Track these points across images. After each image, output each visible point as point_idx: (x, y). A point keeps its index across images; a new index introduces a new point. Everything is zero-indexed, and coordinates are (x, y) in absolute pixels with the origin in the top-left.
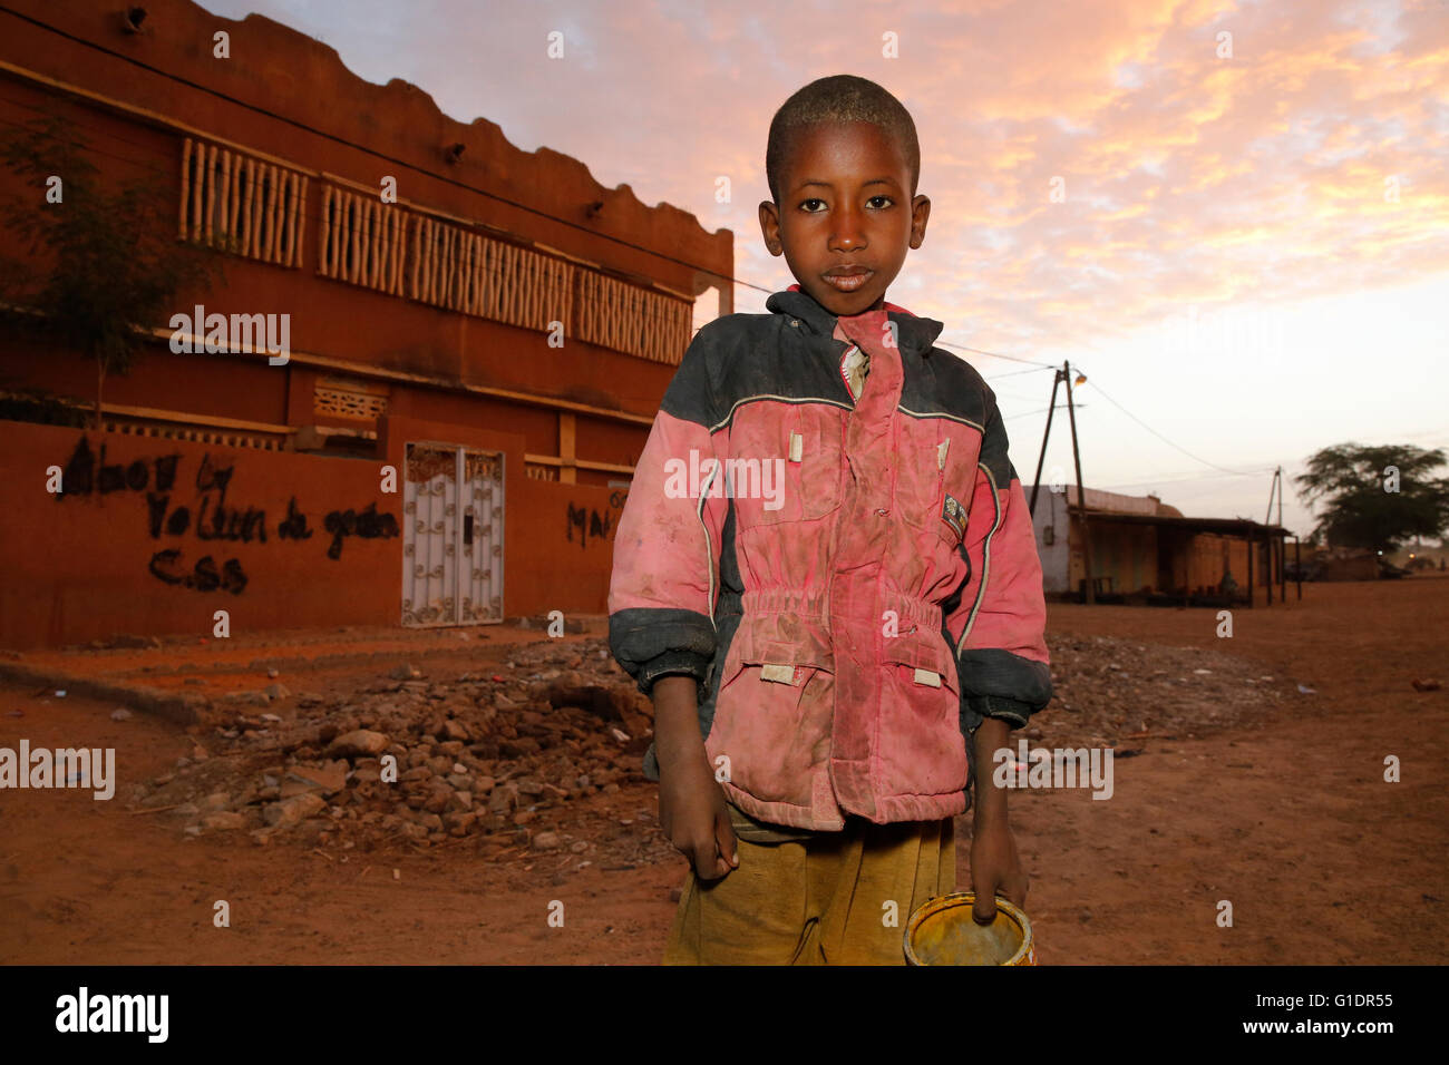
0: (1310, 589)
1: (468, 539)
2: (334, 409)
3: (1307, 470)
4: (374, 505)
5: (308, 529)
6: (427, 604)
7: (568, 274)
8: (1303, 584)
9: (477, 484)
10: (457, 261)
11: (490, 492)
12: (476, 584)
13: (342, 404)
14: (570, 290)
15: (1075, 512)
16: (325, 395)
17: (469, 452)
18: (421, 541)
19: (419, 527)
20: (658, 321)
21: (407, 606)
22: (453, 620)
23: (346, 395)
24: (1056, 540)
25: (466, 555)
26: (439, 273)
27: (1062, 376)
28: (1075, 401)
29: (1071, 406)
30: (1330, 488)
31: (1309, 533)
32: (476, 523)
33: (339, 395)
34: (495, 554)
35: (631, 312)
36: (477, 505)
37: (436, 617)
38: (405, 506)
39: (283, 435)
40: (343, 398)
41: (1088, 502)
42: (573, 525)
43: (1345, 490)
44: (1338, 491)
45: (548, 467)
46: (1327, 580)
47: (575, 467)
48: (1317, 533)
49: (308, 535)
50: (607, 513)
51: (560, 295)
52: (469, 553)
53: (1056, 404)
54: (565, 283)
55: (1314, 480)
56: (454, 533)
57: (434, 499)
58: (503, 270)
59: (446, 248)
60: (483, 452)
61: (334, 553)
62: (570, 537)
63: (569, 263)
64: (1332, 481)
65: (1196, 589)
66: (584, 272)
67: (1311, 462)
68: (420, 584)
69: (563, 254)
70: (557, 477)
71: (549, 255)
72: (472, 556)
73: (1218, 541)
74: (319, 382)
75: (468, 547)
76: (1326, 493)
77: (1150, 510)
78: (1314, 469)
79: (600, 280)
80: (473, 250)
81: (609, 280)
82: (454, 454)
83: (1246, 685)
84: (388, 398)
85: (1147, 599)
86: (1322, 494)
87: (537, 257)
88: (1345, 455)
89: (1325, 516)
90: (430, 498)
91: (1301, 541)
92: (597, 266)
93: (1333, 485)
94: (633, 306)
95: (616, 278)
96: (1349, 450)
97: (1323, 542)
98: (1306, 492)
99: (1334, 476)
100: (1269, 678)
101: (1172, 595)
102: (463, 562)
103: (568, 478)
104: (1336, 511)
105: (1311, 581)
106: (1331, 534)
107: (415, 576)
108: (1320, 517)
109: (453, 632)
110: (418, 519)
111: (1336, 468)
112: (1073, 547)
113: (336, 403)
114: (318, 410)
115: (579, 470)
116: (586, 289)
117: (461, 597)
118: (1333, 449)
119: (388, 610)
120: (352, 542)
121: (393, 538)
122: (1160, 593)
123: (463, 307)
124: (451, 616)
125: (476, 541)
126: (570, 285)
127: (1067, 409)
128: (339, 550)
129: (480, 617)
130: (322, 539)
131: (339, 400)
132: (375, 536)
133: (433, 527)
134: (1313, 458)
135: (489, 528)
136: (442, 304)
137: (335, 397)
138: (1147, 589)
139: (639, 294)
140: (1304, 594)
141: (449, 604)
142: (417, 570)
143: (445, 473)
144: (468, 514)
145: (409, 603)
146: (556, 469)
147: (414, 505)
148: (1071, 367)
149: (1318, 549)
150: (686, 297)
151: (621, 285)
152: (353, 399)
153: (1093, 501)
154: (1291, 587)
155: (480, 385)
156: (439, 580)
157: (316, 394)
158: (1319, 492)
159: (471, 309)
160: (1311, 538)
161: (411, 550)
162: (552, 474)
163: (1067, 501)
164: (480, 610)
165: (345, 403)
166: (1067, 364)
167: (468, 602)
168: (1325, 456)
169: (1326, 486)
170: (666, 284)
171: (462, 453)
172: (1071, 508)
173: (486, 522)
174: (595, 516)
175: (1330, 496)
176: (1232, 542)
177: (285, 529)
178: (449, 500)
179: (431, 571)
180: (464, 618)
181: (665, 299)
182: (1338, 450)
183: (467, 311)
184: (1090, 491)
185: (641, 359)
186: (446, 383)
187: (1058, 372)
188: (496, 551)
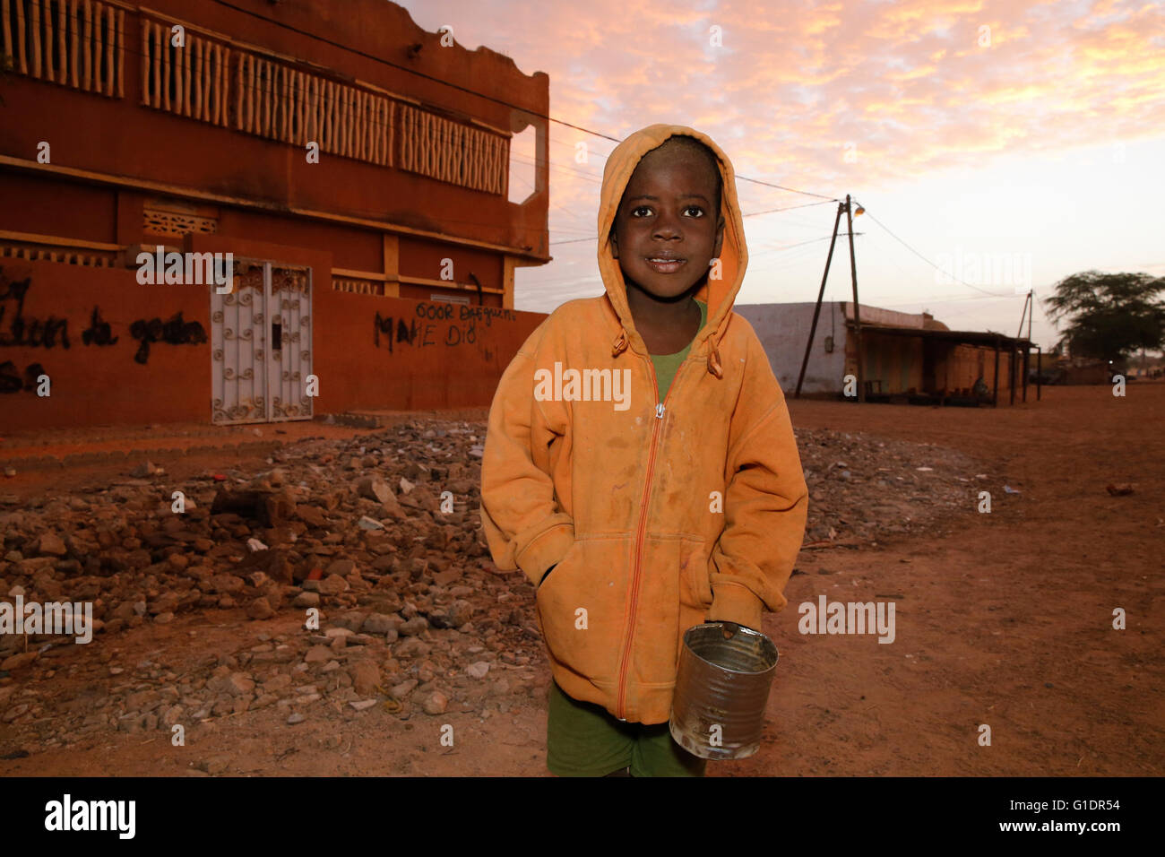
0: (1048, 391)
1: (277, 344)
2: (165, 230)
3: (1054, 293)
4: (180, 314)
5: (113, 336)
6: (238, 403)
7: (389, 110)
8: (1043, 387)
9: (285, 295)
10: (280, 96)
11: (298, 302)
12: (286, 385)
13: (172, 225)
14: (392, 124)
15: (851, 325)
16: (155, 216)
17: (276, 267)
18: (230, 347)
19: (227, 335)
20: (477, 154)
21: (217, 405)
22: (264, 417)
23: (176, 217)
24: (835, 348)
25: (275, 358)
26: (263, 106)
27: (844, 208)
28: (854, 230)
29: (851, 235)
30: (1074, 309)
31: (1054, 345)
32: (284, 330)
33: (169, 217)
34: (304, 359)
35: (450, 145)
36: (285, 314)
37: (247, 415)
38: (212, 315)
39: (114, 253)
40: (173, 220)
41: (862, 316)
42: (380, 332)
43: (1086, 310)
44: (1080, 311)
45: (373, 282)
46: (1065, 384)
47: (397, 282)
48: (1060, 345)
49: (115, 341)
50: (413, 322)
51: (382, 129)
52: (278, 357)
53: (838, 233)
54: (386, 118)
55: (1060, 302)
56: (263, 340)
57: (242, 309)
58: (326, 104)
59: (269, 83)
60: (290, 267)
61: (141, 358)
62: (377, 342)
63: (390, 99)
64: (1075, 302)
65: (953, 391)
66: (405, 108)
67: (1059, 287)
68: (230, 385)
69: (384, 91)
70: (382, 292)
71: (370, 92)
72: (281, 360)
73: (975, 352)
74: (147, 204)
75: (276, 352)
76: (1069, 313)
77: (920, 325)
78: (1061, 293)
79: (420, 115)
80: (296, 84)
81: (429, 116)
82: (261, 268)
83: (957, 483)
84: (217, 220)
85: (911, 399)
86: (1066, 313)
87: (359, 93)
88: (1088, 281)
89: (1068, 332)
90: (238, 307)
91: (1043, 351)
92: (418, 103)
93: (1075, 306)
94: (452, 140)
95: (436, 114)
96: (1091, 276)
97: (1065, 351)
98: (1053, 311)
99: (1077, 298)
100: (983, 476)
101: (933, 396)
102: (273, 366)
103: (392, 292)
104: (1077, 328)
105: (1053, 384)
106: (1072, 347)
107: (225, 378)
108: (1063, 332)
109: (246, 429)
110: (227, 327)
111: (1079, 292)
112: (849, 355)
113: (166, 224)
114: (150, 230)
115: (402, 284)
116: (407, 123)
117: (271, 397)
118: (1078, 276)
119: (199, 408)
120: (159, 350)
121: (200, 344)
122: (923, 394)
123: (287, 138)
124: (262, 412)
125: (285, 347)
126: (392, 120)
127: (848, 236)
128: (147, 355)
129: (289, 414)
130: (127, 346)
131: (169, 221)
132: (183, 342)
133: (241, 334)
134: (1061, 283)
135: (298, 335)
136: (267, 135)
137: (165, 218)
138: (912, 391)
139: (459, 130)
140: (1042, 397)
141: (260, 404)
142: (226, 374)
143: (251, 285)
144: (277, 323)
145: (219, 402)
146: (381, 284)
147: (221, 315)
148: (851, 200)
149: (1060, 358)
150: (503, 132)
151: (440, 120)
152: (183, 221)
153: (867, 315)
154: (1032, 391)
155: (304, 208)
156: (249, 382)
157: (145, 216)
158: (1065, 311)
159: (295, 141)
160: (1055, 349)
161: (220, 355)
162: (376, 288)
163: (845, 315)
164: (290, 409)
165: (175, 223)
166: (848, 198)
167: (277, 401)
168: (1071, 281)
169: (1069, 307)
170: (485, 120)
171: (269, 266)
172: (849, 321)
173: (294, 329)
174: (402, 324)
175: (1073, 315)
176: (987, 352)
177: (88, 337)
178: (257, 310)
179: (241, 373)
180: (275, 415)
181: (483, 134)
182: (1082, 276)
183: (291, 141)
184: (865, 307)
185: (461, 187)
186: (271, 207)
187: (841, 204)
188: (305, 355)
